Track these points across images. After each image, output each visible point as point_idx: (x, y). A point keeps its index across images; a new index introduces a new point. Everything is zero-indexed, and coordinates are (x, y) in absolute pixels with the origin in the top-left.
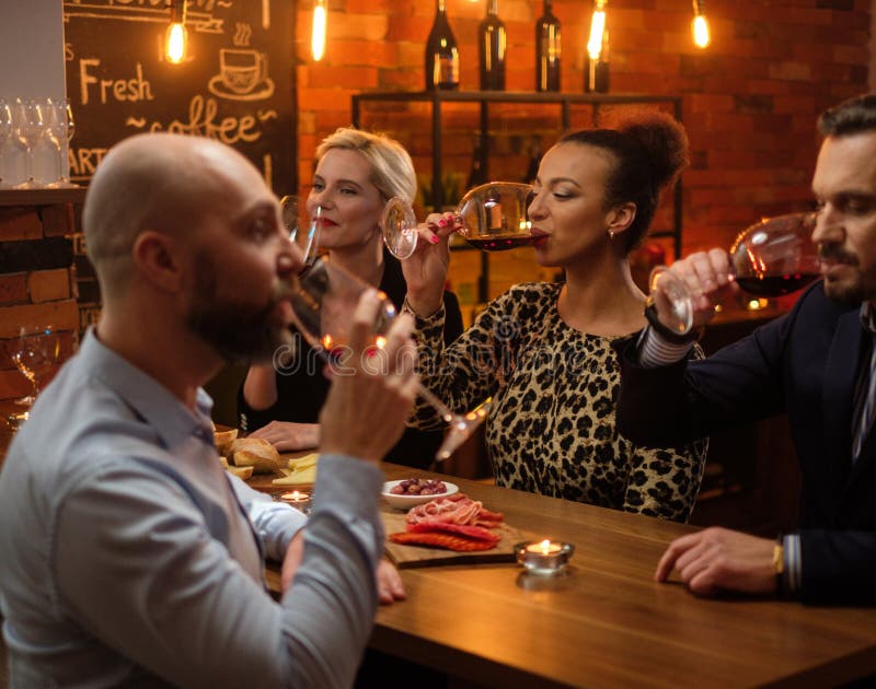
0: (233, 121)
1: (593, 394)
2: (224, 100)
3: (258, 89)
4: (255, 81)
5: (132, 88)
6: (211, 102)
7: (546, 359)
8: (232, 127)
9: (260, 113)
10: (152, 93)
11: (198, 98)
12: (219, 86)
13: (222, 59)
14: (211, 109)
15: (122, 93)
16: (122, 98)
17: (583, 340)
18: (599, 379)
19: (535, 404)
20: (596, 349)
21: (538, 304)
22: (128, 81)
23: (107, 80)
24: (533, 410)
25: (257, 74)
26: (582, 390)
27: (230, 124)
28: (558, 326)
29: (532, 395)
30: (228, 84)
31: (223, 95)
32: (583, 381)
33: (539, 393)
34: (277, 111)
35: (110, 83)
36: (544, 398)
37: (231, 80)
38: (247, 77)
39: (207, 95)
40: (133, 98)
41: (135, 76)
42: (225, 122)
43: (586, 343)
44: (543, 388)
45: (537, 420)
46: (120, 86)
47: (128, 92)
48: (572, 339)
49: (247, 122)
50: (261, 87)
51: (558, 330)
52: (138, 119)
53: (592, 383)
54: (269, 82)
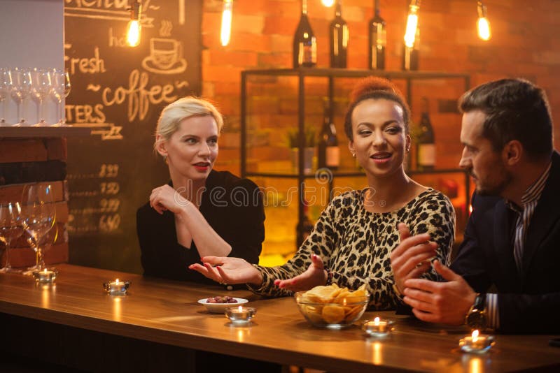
0: (158, 88)
1: (391, 245)
2: (153, 74)
3: (176, 66)
4: (174, 61)
5: (92, 64)
6: (144, 74)
7: (361, 234)
8: (158, 92)
9: (177, 82)
10: (105, 67)
11: (135, 72)
12: (150, 63)
13: (152, 45)
14: (144, 79)
15: (86, 67)
16: (85, 71)
17: (381, 218)
18: (393, 236)
19: (356, 262)
20: (390, 220)
21: (352, 206)
22: (89, 59)
23: (76, 58)
24: (355, 265)
25: (175, 56)
26: (384, 244)
27: (156, 90)
28: (365, 215)
29: (354, 257)
30: (155, 62)
31: (152, 70)
32: (384, 239)
33: (358, 255)
34: (189, 82)
35: (77, 61)
36: (361, 257)
37: (158, 59)
38: (169, 57)
39: (141, 70)
40: (92, 71)
41: (93, 56)
42: (154, 88)
43: (384, 218)
44: (360, 252)
45: (358, 270)
46: (84, 63)
47: (89, 67)
48: (375, 219)
49: (168, 89)
50: (178, 65)
51: (366, 217)
52: (95, 85)
53: (390, 239)
54: (184, 62)
